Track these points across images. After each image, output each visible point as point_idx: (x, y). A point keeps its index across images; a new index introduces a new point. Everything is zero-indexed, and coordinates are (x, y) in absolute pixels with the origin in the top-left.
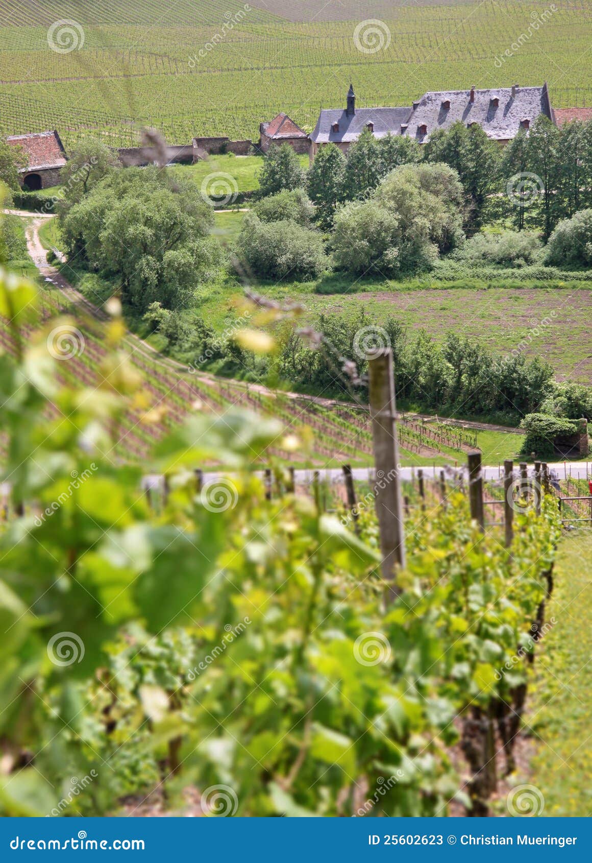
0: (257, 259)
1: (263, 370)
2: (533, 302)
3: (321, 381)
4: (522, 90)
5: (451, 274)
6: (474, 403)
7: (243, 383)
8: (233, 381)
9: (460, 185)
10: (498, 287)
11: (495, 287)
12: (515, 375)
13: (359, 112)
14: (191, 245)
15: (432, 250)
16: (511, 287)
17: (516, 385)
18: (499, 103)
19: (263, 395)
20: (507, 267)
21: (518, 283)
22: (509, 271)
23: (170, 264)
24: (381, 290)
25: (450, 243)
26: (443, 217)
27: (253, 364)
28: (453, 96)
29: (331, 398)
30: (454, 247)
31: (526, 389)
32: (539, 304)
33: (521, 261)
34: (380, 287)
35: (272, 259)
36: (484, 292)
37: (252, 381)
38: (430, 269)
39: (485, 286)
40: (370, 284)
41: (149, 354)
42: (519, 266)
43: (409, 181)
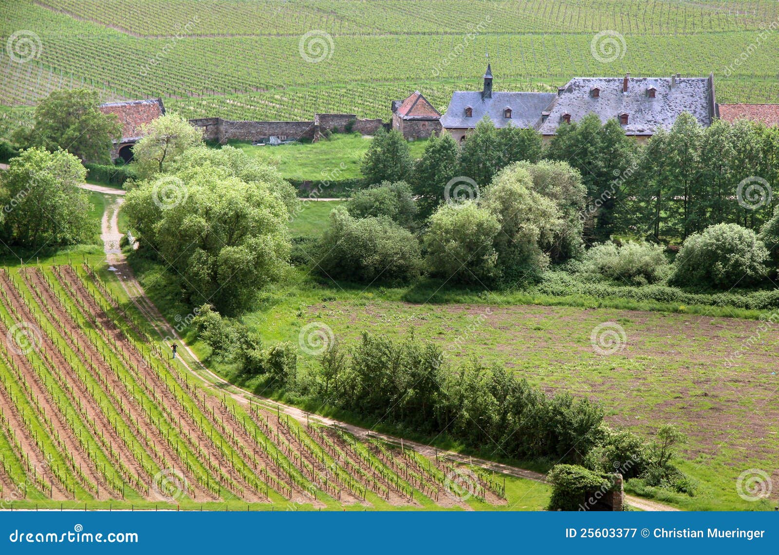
0: (342, 259)
1: (305, 391)
2: (643, 327)
3: (361, 408)
4: (684, 81)
5: (560, 288)
6: (518, 446)
7: (279, 404)
8: (270, 402)
9: (582, 187)
10: (610, 307)
11: (606, 307)
12: (559, 417)
13: (497, 95)
14: (252, 241)
15: (544, 258)
16: (625, 307)
17: (559, 429)
18: (656, 93)
19: (294, 421)
20: (626, 284)
21: (634, 303)
22: (627, 288)
23: (226, 261)
24: (477, 302)
25: (566, 253)
26: (557, 223)
27: (295, 382)
28: (604, 83)
29: (368, 428)
30: (570, 257)
31: (570, 434)
32: (648, 329)
33: (640, 278)
34: (476, 298)
35: (357, 260)
36: (592, 311)
37: (290, 402)
38: (538, 281)
39: (596, 304)
40: (467, 294)
41: (188, 363)
42: (639, 284)
43: (520, 181)
